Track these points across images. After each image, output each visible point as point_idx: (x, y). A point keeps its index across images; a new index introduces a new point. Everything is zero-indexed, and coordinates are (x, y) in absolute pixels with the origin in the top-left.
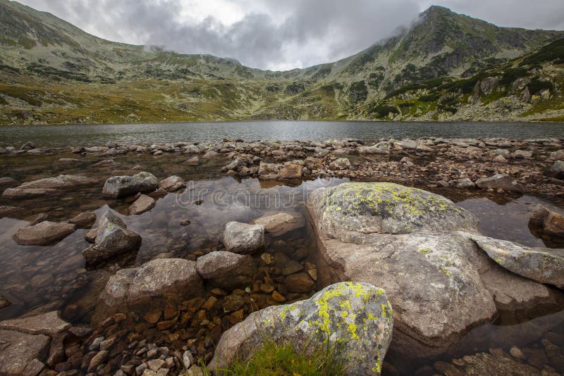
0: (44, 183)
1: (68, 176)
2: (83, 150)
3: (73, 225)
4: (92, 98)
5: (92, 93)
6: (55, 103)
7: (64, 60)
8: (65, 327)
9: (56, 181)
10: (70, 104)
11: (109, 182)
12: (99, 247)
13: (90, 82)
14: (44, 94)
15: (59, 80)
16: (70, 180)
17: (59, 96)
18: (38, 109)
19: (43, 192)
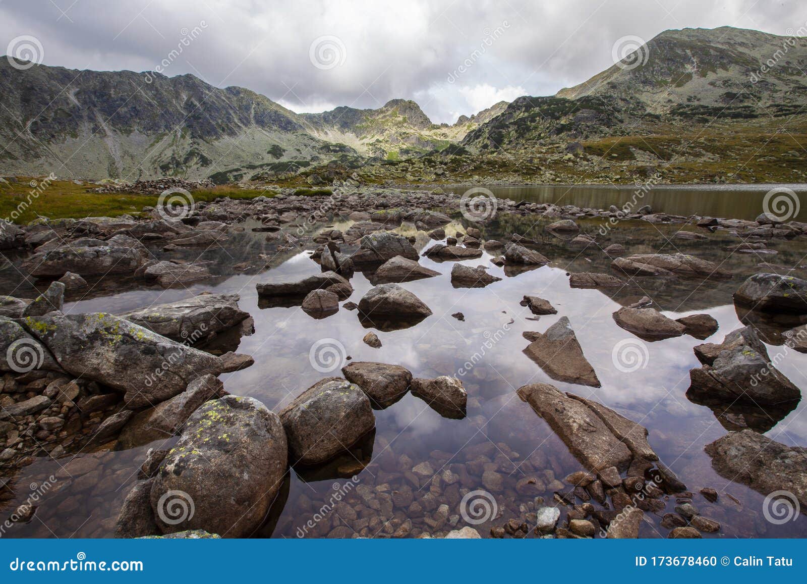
0: (657, 259)
1: (688, 257)
2: (714, 222)
3: (683, 326)
4: (748, 143)
5: (751, 134)
6: (689, 154)
7: (722, 91)
8: (651, 455)
9: (672, 260)
10: (710, 155)
11: (754, 279)
12: (718, 375)
13: (756, 117)
14: (679, 143)
15: (707, 121)
16: (689, 263)
17: (699, 145)
18: (667, 165)
19: (652, 271)
